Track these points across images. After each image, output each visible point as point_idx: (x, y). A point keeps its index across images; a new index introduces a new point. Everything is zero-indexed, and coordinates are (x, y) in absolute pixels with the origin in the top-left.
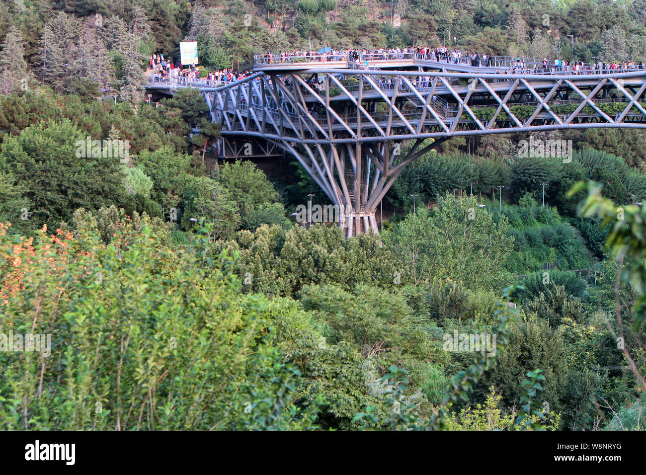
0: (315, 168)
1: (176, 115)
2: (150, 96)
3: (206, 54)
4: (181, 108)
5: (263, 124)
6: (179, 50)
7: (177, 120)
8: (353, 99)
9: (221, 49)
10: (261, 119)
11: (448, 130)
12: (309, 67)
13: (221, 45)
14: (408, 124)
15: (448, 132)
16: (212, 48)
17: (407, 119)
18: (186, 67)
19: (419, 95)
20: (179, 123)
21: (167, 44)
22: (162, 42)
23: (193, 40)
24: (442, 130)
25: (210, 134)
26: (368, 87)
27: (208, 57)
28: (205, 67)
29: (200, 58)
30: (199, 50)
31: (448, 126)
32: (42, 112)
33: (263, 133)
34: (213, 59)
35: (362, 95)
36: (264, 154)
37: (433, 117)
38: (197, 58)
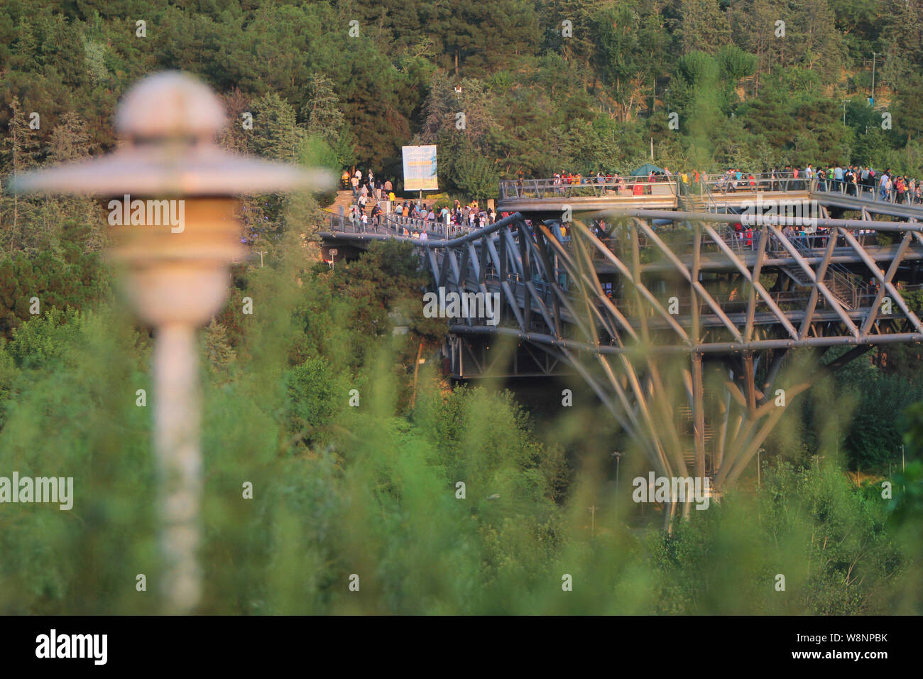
0: (621, 404)
1: (363, 295)
2: (333, 252)
3: (453, 169)
4: (374, 280)
5: (526, 313)
6: (401, 162)
7: (365, 304)
8: (684, 269)
9: (482, 161)
10: (523, 306)
11: (856, 332)
12: (600, 206)
13: (482, 152)
14: (784, 319)
15: (858, 337)
16: (465, 159)
17: (783, 309)
18: (413, 195)
19: (804, 263)
20: (369, 308)
21: (378, 148)
22: (369, 146)
23: (429, 143)
24: (846, 332)
25: (427, 332)
26: (709, 246)
27: (457, 177)
28: (451, 195)
29: (442, 178)
30: (439, 161)
31: (858, 323)
32: (72, 291)
33: (527, 331)
34: (467, 181)
35: (701, 262)
36: (541, 371)
37: (830, 308)
38: (435, 178)
